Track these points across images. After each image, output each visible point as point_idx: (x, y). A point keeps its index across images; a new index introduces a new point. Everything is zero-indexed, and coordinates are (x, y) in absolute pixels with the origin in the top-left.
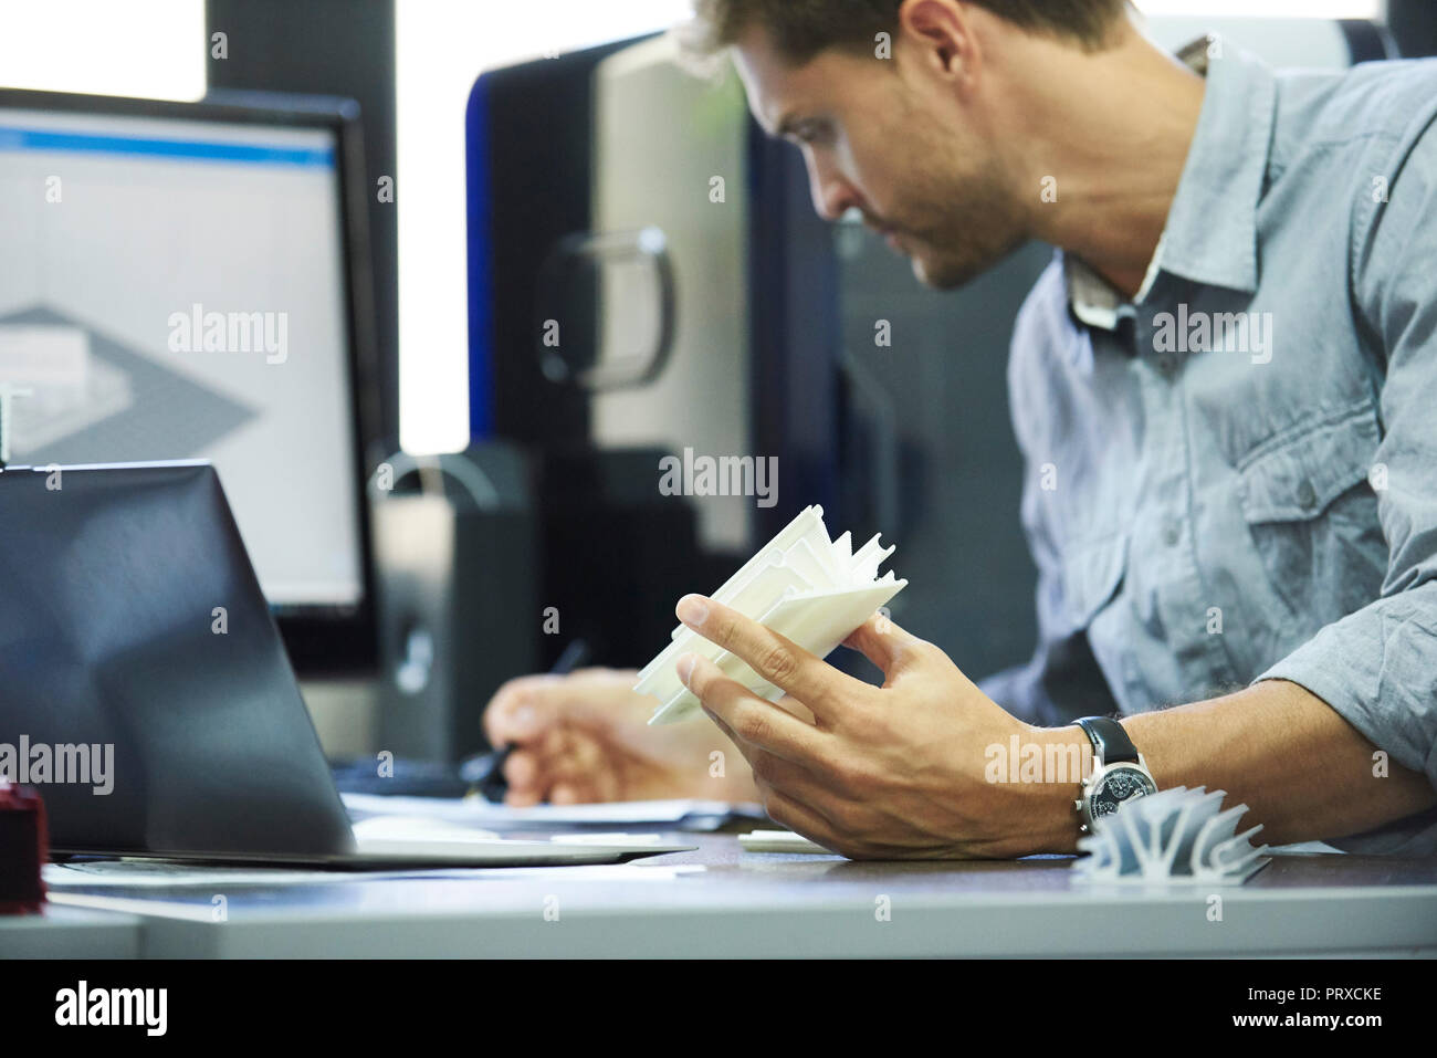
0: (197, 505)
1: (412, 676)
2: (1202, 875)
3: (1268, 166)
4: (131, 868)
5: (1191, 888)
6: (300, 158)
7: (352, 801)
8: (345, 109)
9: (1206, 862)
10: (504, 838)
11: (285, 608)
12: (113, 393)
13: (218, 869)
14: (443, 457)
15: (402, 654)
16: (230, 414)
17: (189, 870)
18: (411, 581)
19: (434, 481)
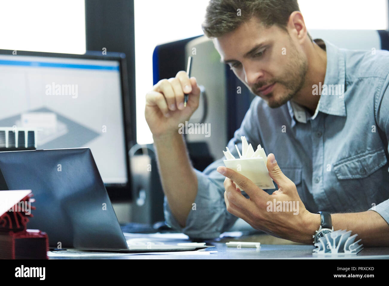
0: (85, 158)
1: (140, 202)
2: (346, 252)
3: (345, 82)
4: (69, 252)
5: (344, 256)
6: (110, 68)
7: (126, 235)
8: (122, 56)
9: (347, 249)
10: (165, 244)
11: (108, 184)
12: (63, 129)
13: (92, 252)
14: (148, 145)
15: (138, 196)
16: (93, 135)
17: (85, 253)
18: (140, 177)
19: (146, 151)
